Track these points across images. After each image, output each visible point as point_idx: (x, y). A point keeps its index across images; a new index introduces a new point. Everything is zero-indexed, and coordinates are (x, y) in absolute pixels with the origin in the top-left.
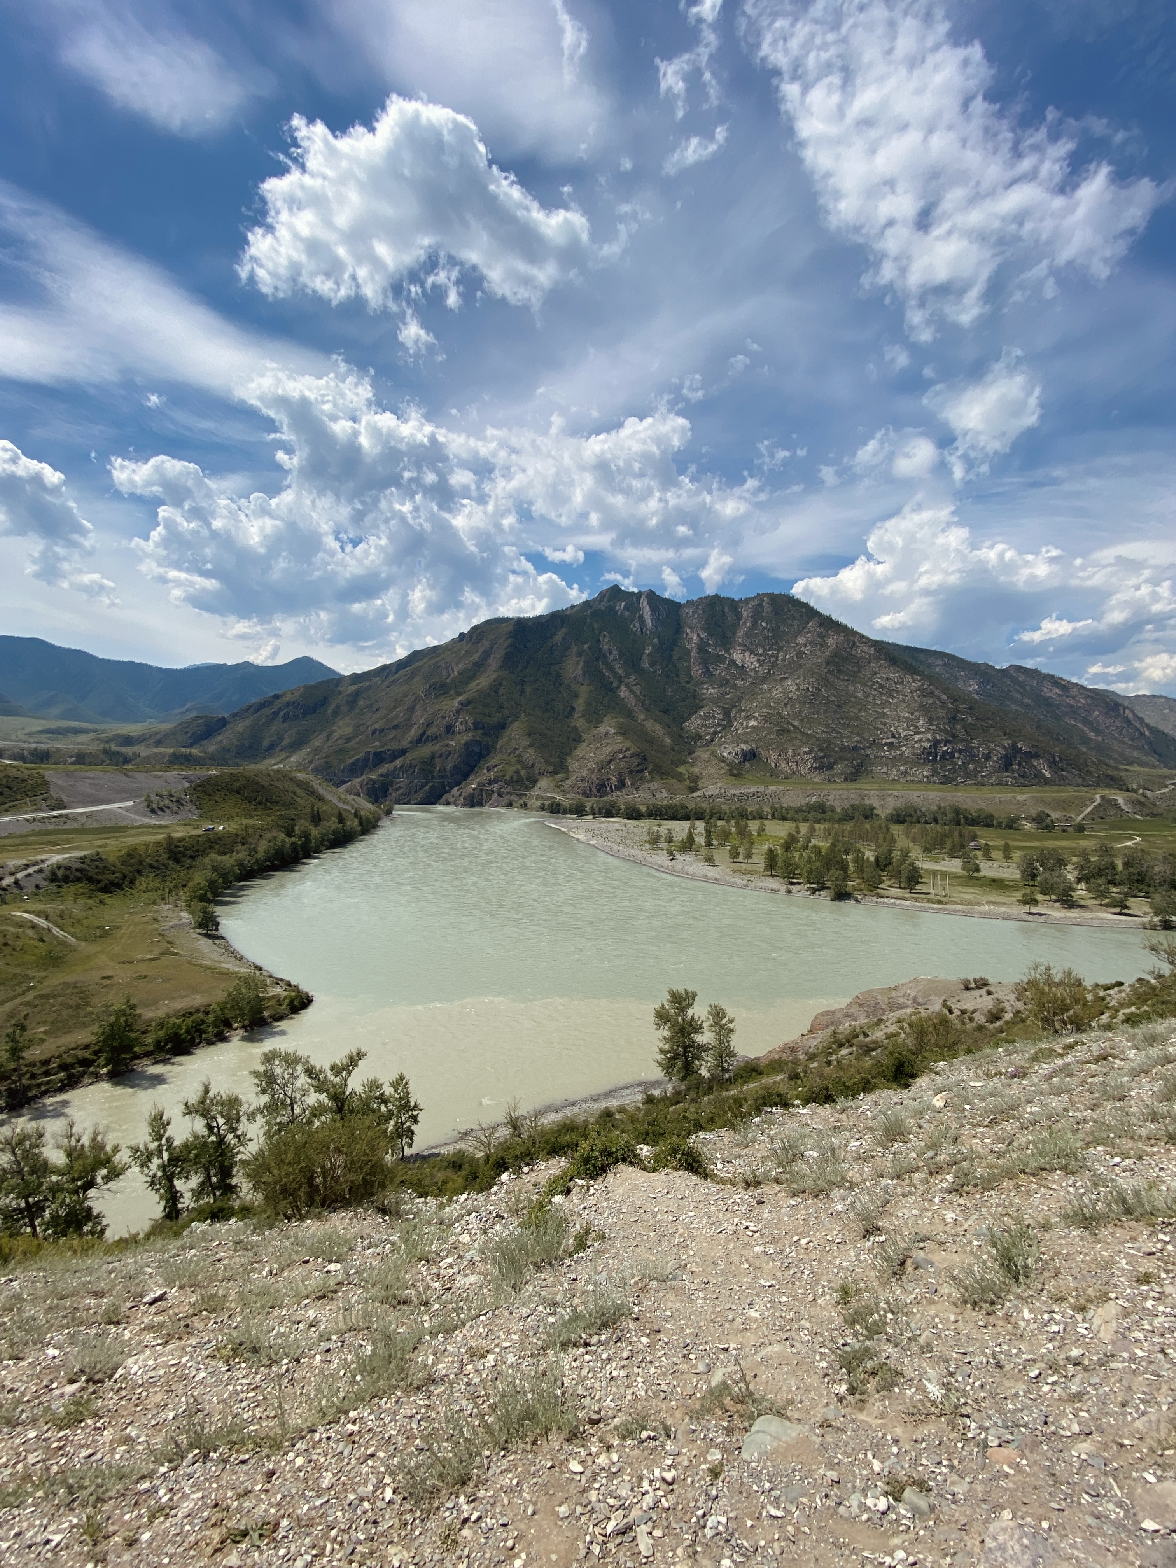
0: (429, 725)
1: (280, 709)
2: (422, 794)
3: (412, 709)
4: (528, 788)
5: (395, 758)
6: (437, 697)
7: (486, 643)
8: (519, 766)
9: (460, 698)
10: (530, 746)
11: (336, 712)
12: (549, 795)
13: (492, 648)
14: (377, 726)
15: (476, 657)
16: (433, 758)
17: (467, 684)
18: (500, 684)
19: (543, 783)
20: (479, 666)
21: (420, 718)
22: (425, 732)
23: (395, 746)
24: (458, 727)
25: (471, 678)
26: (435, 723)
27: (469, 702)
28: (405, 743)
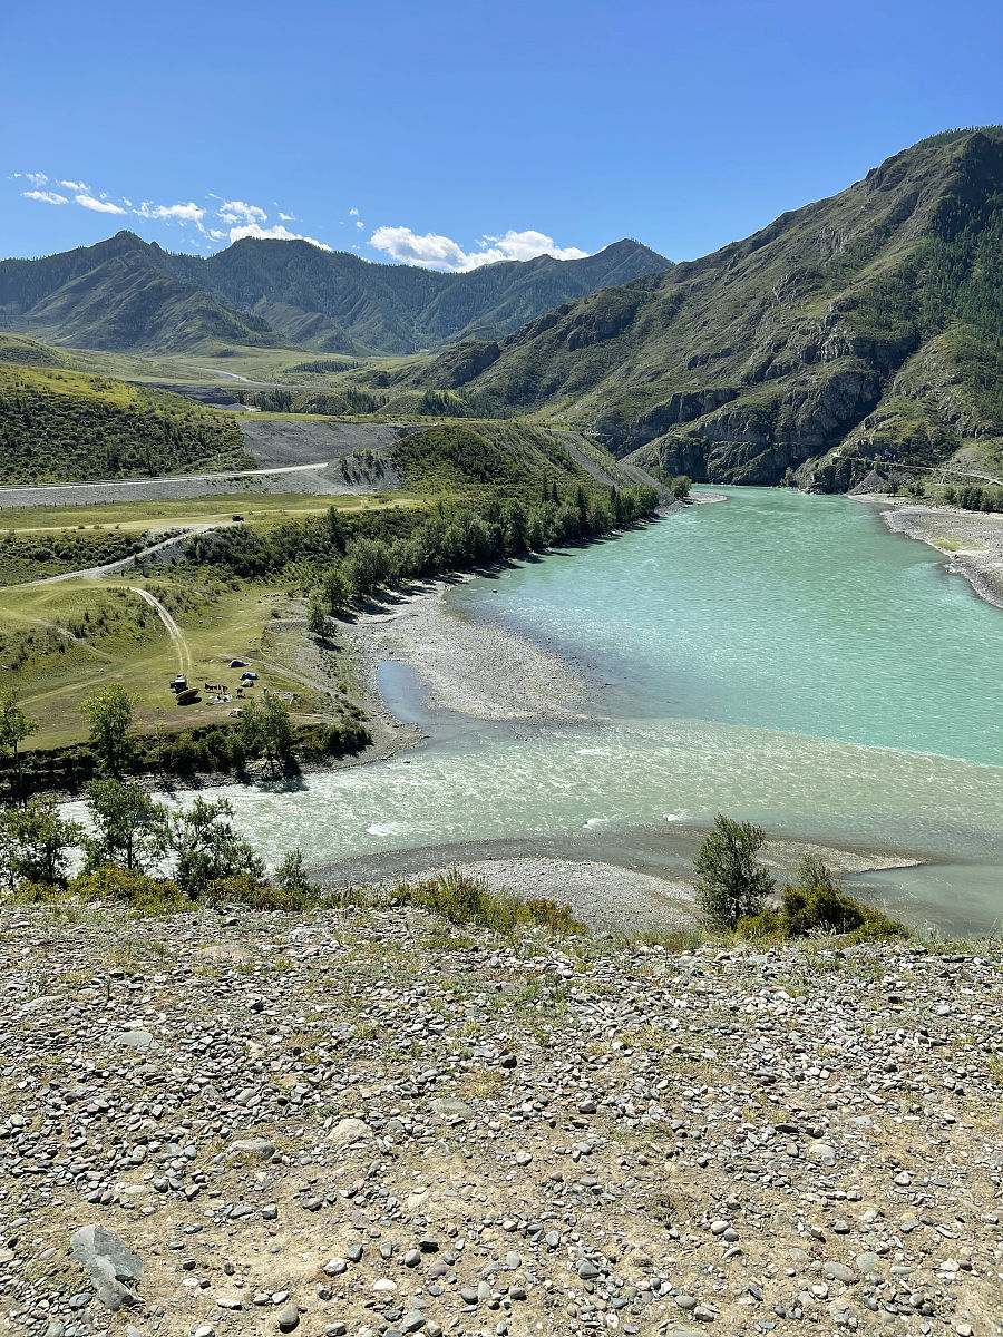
0: (779, 346)
1: (568, 329)
2: (750, 466)
3: (755, 319)
4: (936, 461)
5: (718, 404)
6: (800, 294)
7: (906, 186)
8: (926, 420)
9: (840, 296)
10: (956, 382)
11: (645, 332)
12: (973, 474)
13: (916, 195)
14: (698, 352)
15: (883, 214)
16: (775, 405)
17: (858, 268)
18: (921, 264)
19: (969, 451)
20: (886, 232)
21: (765, 335)
22: (770, 360)
23: (721, 384)
24: (828, 348)
25: (869, 257)
26: (789, 345)
27: (852, 304)
28: (735, 381)
